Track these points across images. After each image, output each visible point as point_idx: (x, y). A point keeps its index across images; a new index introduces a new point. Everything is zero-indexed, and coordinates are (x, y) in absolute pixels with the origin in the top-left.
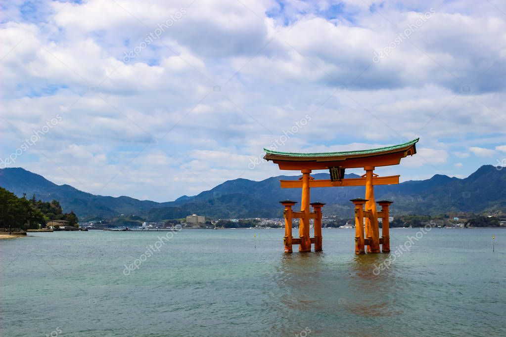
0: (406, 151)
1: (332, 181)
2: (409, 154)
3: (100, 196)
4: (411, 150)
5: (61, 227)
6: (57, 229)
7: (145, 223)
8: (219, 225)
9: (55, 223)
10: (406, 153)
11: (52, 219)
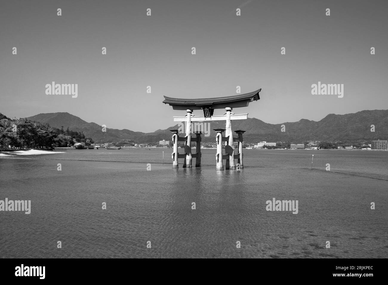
0: (252, 97)
1: (205, 117)
2: (255, 99)
3: (112, 129)
7: (136, 144)
8: (178, 144)
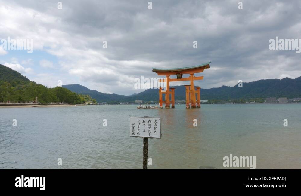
0: (205, 66)
1: (178, 79)
2: (207, 68)
4: (208, 66)
5: (90, 104)
6: (89, 104)
9: (88, 102)
10: (206, 67)
11: (87, 101)
